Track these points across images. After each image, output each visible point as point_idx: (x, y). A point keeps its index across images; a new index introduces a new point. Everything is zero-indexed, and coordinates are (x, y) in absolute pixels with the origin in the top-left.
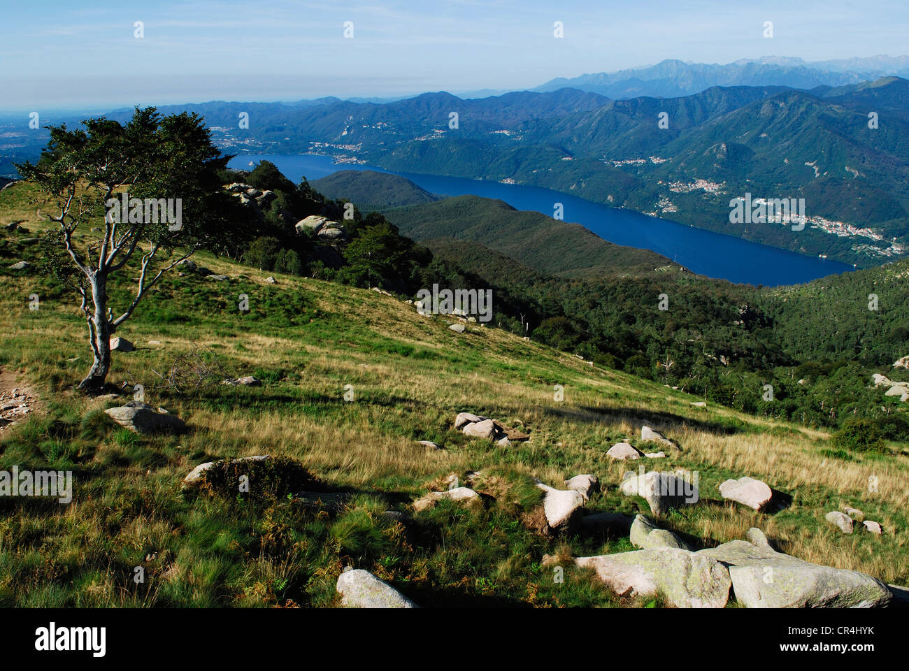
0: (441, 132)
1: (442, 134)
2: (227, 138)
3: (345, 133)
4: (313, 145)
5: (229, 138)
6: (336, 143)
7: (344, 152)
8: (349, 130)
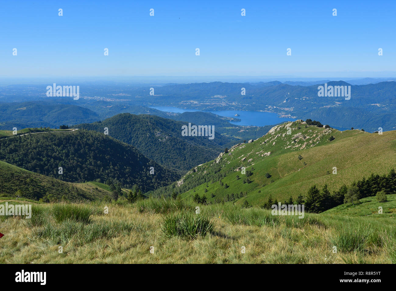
0: (339, 103)
1: (339, 104)
2: (223, 101)
3: (285, 102)
4: (267, 107)
5: (224, 101)
6: (280, 106)
7: (284, 111)
8: (287, 100)
